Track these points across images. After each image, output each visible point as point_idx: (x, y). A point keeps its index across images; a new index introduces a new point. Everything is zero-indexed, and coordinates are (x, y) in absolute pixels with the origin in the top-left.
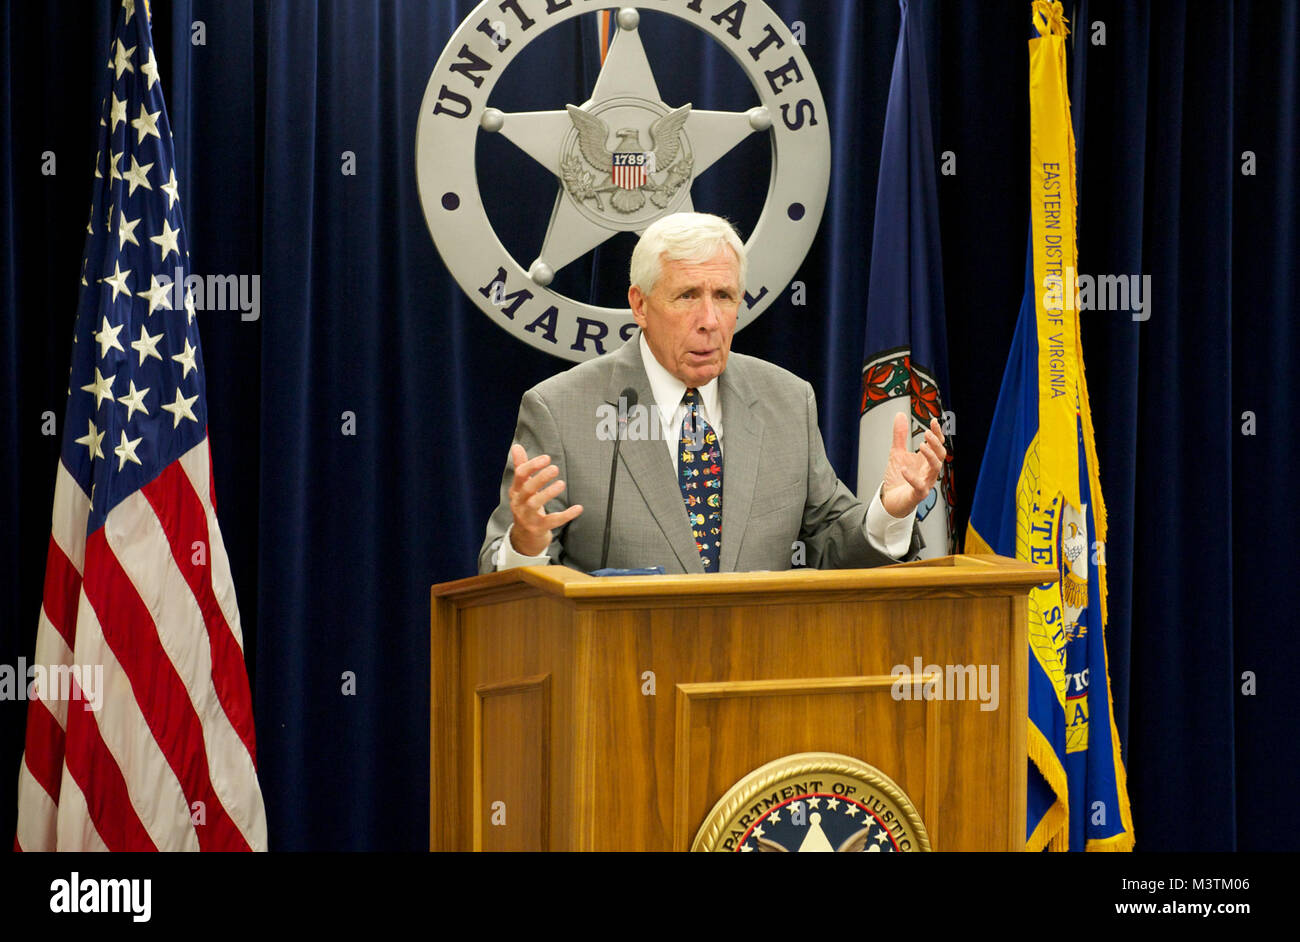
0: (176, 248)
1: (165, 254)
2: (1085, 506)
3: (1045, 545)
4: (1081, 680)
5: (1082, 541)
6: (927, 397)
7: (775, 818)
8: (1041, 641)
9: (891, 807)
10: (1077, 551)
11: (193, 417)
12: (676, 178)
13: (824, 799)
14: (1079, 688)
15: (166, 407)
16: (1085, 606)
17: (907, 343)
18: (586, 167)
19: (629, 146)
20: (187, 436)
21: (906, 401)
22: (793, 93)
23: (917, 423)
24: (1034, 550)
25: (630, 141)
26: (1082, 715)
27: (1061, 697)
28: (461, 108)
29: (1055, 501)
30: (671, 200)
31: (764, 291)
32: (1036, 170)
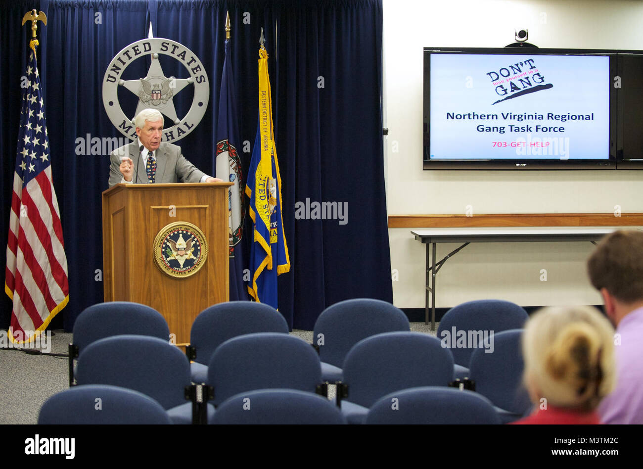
0: (43, 117)
1: (40, 119)
2: (275, 180)
3: (263, 189)
4: (275, 224)
5: (275, 188)
6: (233, 151)
7: (172, 235)
8: (262, 213)
9: (197, 233)
10: (273, 191)
11: (47, 160)
12: (169, 96)
13: (183, 231)
14: (274, 226)
15: (41, 157)
16: (276, 205)
17: (227, 137)
18: (145, 94)
19: (156, 88)
20: (46, 165)
21: (227, 152)
22: (199, 74)
23: (230, 158)
24: (260, 190)
25: (156, 87)
26: (275, 233)
27: (269, 228)
28: (113, 80)
29: (266, 177)
30: (167, 102)
31: (193, 125)
32: (260, 93)
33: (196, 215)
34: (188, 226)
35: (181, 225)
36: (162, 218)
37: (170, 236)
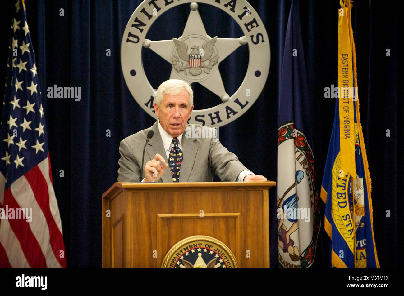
0: (36, 91)
1: (32, 93)
2: (362, 179)
3: (343, 192)
4: (362, 243)
5: (361, 191)
6: (301, 139)
7: (187, 254)
8: (342, 227)
9: (224, 252)
10: (360, 195)
11: (42, 150)
12: (212, 63)
13: (203, 249)
14: (362, 246)
15: (33, 147)
16: (363, 215)
17: (292, 120)
18: (180, 60)
19: (195, 52)
20: (41, 157)
22: (255, 31)
23: (297, 149)
24: (338, 194)
25: (195, 50)
26: (364, 256)
27: (352, 248)
28: (136, 40)
29: (347, 176)
30: (211, 71)
31: (247, 103)
32: (340, 57)
33: (222, 226)
34: (210, 242)
35: (200, 240)
36: (173, 231)
37: (184, 255)
